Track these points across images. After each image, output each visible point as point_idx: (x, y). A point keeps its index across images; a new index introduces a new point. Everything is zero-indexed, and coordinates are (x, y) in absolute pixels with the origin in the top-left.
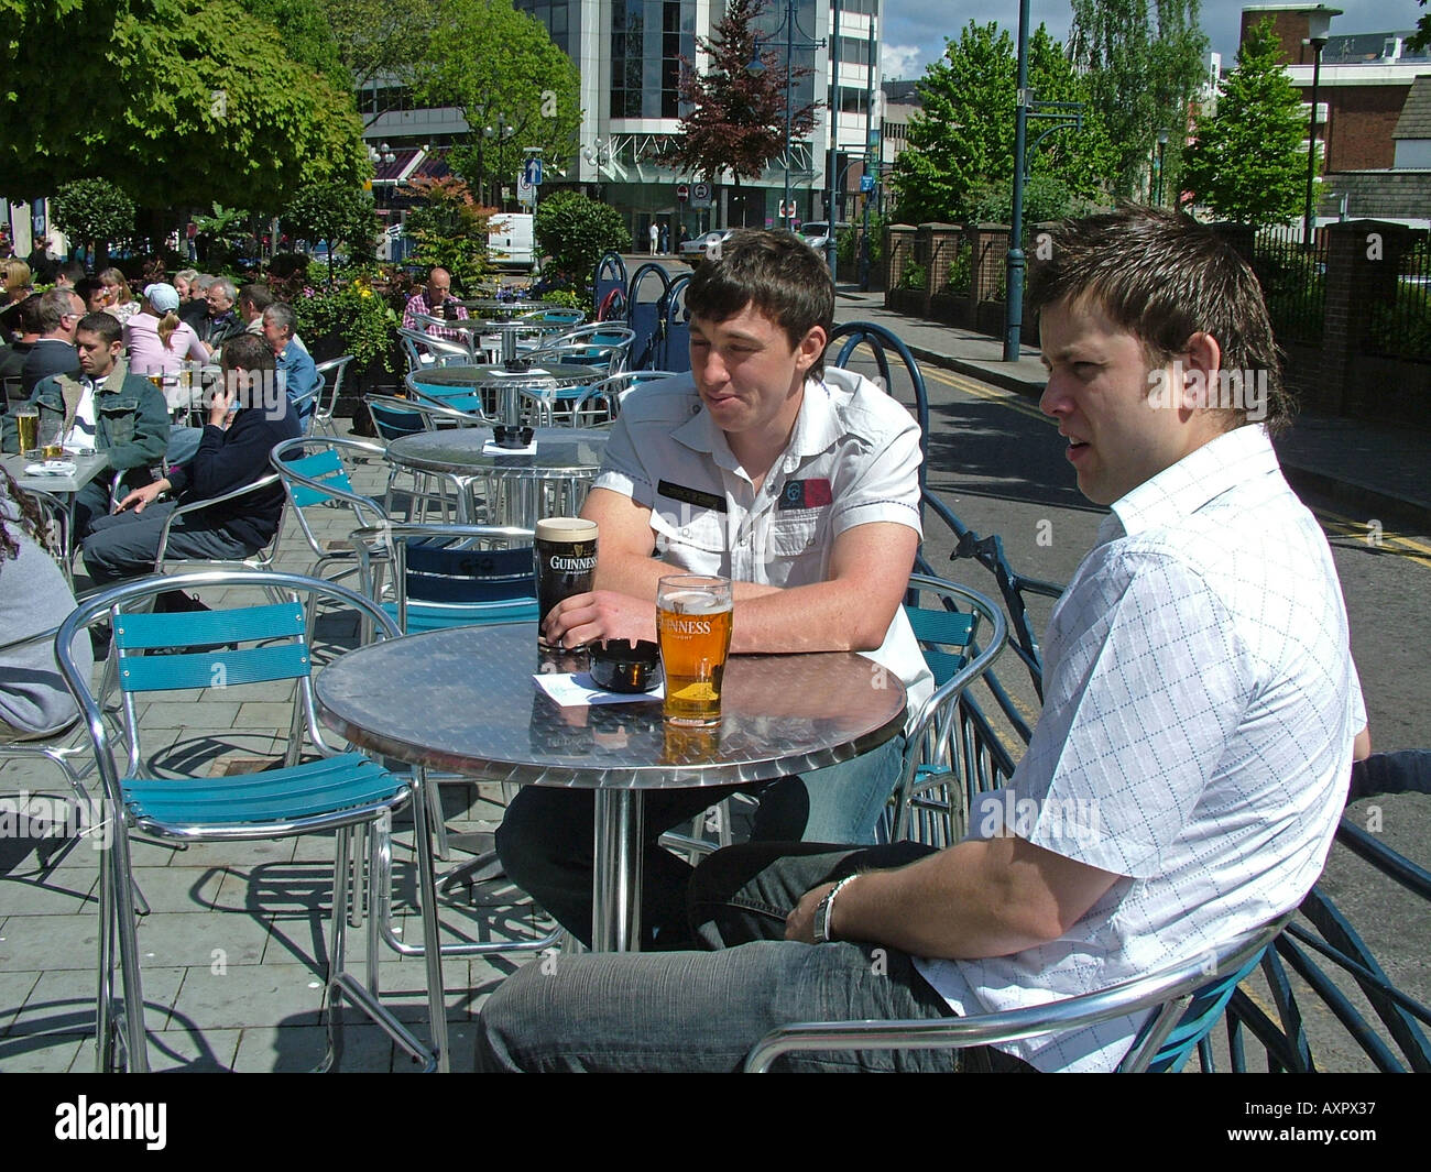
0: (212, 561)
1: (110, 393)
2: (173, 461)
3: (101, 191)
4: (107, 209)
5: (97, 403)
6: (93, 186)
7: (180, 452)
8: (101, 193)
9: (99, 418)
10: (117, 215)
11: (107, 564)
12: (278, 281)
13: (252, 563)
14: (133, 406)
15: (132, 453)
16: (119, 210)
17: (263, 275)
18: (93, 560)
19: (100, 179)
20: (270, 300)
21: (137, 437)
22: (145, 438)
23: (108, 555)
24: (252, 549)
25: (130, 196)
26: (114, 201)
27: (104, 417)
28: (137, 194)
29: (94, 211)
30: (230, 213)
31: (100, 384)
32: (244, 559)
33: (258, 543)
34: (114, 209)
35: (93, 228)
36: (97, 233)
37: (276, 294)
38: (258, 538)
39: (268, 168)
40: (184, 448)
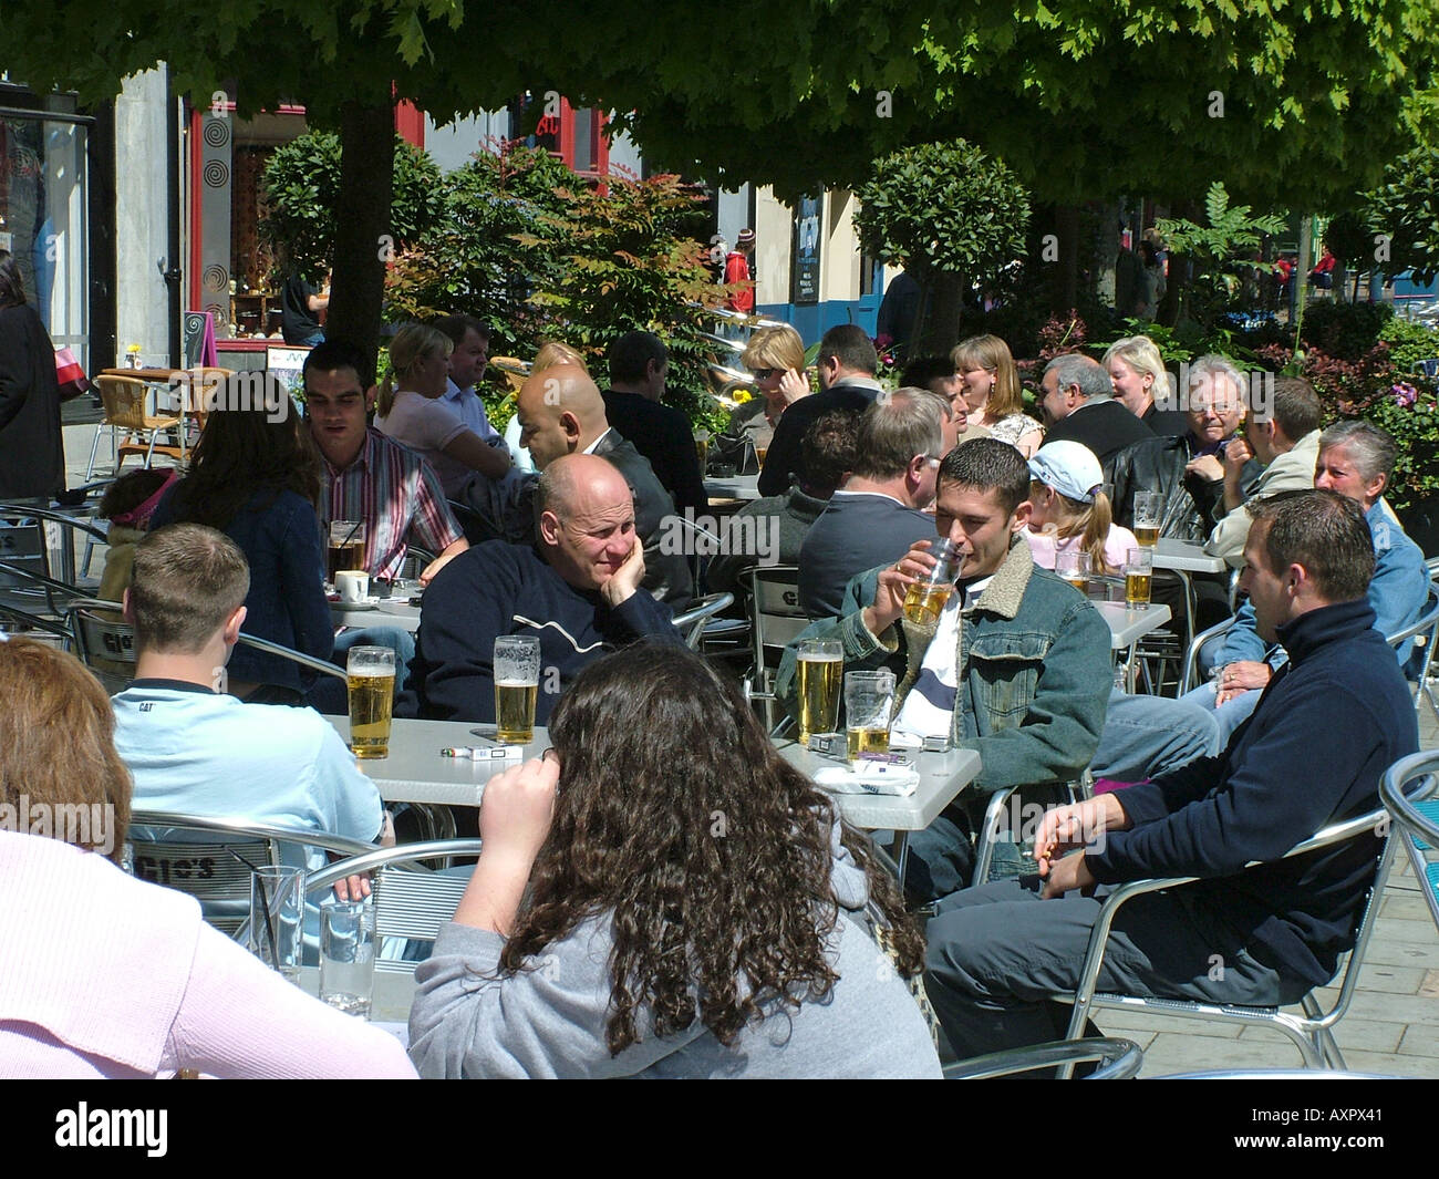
0: (1203, 1009)
1: (994, 616)
2: (1102, 767)
3: (963, 169)
4: (971, 208)
5: (967, 639)
6: (946, 157)
7: (1119, 747)
8: (961, 172)
9: (965, 675)
10: (993, 221)
11: (973, 982)
12: (1334, 368)
13: (1291, 1019)
14: (1037, 650)
15: (1022, 753)
16: (997, 209)
17: (1300, 354)
18: (944, 969)
19: (961, 142)
20: (1312, 411)
21: (1030, 719)
22: (1048, 720)
23: (978, 964)
24: (1294, 988)
25: (1020, 179)
26: (989, 191)
27: (975, 672)
28: (1030, 174)
29: (946, 211)
30: (1239, 217)
31: (976, 595)
32: (1274, 1008)
33: (1310, 974)
34: (987, 206)
35: (940, 248)
36: (948, 260)
37: (1327, 396)
38: (1310, 964)
39: (1319, 111)
40: (1128, 741)
